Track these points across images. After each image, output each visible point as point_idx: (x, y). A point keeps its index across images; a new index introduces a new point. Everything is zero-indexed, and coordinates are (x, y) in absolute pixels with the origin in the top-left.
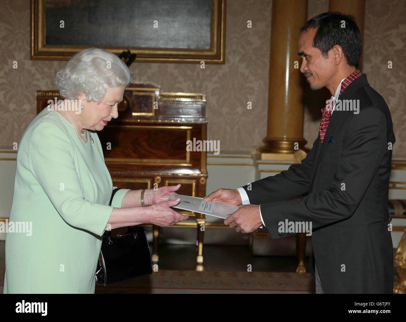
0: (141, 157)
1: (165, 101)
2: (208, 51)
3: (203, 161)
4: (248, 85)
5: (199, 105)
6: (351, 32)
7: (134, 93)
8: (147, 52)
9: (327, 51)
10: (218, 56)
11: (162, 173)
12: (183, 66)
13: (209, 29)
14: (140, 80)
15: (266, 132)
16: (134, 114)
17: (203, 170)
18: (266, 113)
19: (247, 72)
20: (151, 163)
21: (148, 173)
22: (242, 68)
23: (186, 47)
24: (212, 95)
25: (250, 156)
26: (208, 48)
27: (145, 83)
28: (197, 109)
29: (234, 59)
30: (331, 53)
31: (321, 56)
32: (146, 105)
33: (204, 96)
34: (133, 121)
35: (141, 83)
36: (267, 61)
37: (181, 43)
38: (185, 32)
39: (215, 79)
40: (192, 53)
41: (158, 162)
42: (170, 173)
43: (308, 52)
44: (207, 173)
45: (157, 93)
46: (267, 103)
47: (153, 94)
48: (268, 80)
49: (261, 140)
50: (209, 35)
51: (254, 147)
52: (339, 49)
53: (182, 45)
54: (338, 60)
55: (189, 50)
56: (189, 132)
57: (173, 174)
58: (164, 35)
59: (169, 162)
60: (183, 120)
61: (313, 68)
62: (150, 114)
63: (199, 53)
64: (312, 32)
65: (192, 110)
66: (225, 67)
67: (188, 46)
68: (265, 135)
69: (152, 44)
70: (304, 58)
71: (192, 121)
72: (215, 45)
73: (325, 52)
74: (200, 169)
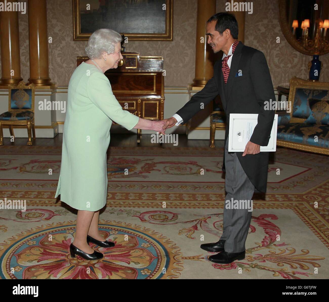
0: (131, 89)
1: (142, 61)
2: (164, 34)
3: (162, 91)
4: (185, 52)
5: (160, 62)
6: (234, 22)
7: (127, 57)
8: (133, 35)
9: (222, 32)
10: (169, 37)
11: (141, 98)
12: (151, 42)
13: (165, 23)
14: (129, 50)
15: (194, 76)
16: (126, 68)
17: (162, 96)
18: (194, 66)
19: (184, 45)
20: (136, 92)
21: (134, 98)
22: (182, 42)
23: (153, 33)
24: (167, 57)
25: (186, 88)
26: (164, 33)
27: (132, 52)
28: (159, 65)
29: (177, 38)
30: (224, 33)
31: (219, 35)
32: (132, 63)
33: (163, 57)
34: (126, 71)
35: (130, 51)
36: (195, 39)
37: (150, 30)
38: (152, 24)
39: (168, 49)
40: (156, 36)
41: (139, 92)
42: (145, 97)
43: (212, 33)
44: (164, 98)
45: (138, 57)
46: (195, 61)
47: (136, 57)
48: (195, 49)
49: (192, 80)
50: (164, 26)
51: (188, 84)
52: (228, 31)
53: (151, 31)
54: (228, 36)
55: (154, 34)
56: (155, 76)
57: (147, 98)
58: (141, 26)
59: (145, 92)
60: (152, 70)
61: (215, 41)
62: (135, 68)
63: (159, 36)
64: (214, 23)
65: (156, 65)
66: (173, 43)
67: (154, 32)
68: (194, 78)
69: (135, 31)
70: (210, 36)
71: (157, 71)
72: (168, 31)
73: (221, 33)
74: (161, 96)
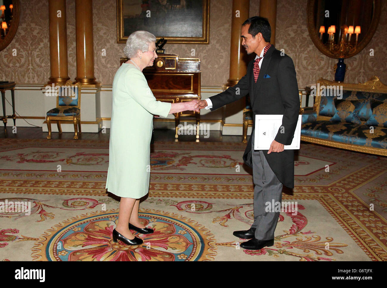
0: (170, 88)
1: (181, 62)
2: (201, 38)
3: (199, 91)
4: (220, 54)
5: (197, 64)
7: (166, 59)
8: (172, 39)
9: (255, 36)
10: (206, 41)
11: (179, 96)
12: (189, 45)
13: (201, 27)
14: (169, 52)
15: (229, 77)
16: (166, 68)
17: (199, 95)
18: (229, 68)
19: (220, 48)
20: (174, 91)
21: (173, 96)
22: (218, 46)
23: (190, 36)
24: (203, 59)
25: (221, 88)
26: (201, 36)
27: (171, 54)
28: (196, 66)
29: (213, 42)
30: (256, 36)
31: (252, 38)
32: (172, 64)
33: (199, 59)
34: (166, 72)
35: (169, 53)
36: (230, 43)
37: (188, 34)
38: (190, 29)
39: (205, 51)
40: (194, 39)
41: (178, 91)
42: (183, 96)
43: (245, 36)
44: (201, 96)
45: (177, 58)
46: (229, 63)
47: (175, 59)
48: (230, 52)
49: (227, 81)
50: (201, 30)
51: (223, 84)
52: (260, 35)
53: (189, 35)
54: (260, 40)
55: (192, 37)
56: (192, 77)
57: (185, 97)
58: (180, 31)
59: (183, 91)
60: (190, 71)
61: (249, 44)
62: (174, 68)
63: (197, 39)
64: (248, 26)
65: (193, 66)
66: (209, 46)
67: (192, 35)
68: (228, 78)
69: (175, 35)
70: (244, 39)
71: (194, 71)
72: (205, 35)
73: (254, 36)
74: (198, 94)
